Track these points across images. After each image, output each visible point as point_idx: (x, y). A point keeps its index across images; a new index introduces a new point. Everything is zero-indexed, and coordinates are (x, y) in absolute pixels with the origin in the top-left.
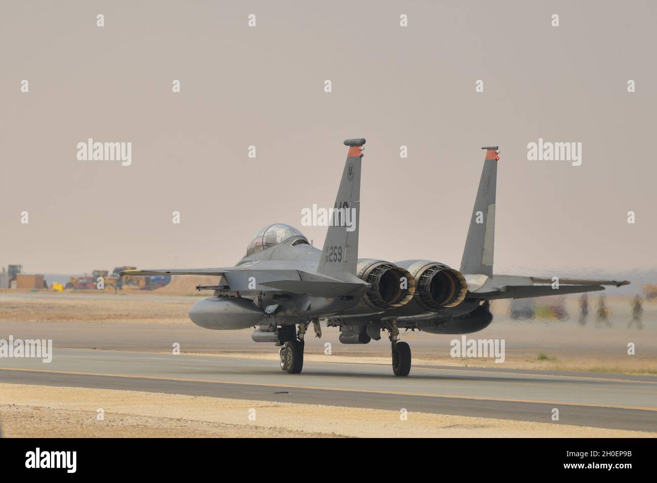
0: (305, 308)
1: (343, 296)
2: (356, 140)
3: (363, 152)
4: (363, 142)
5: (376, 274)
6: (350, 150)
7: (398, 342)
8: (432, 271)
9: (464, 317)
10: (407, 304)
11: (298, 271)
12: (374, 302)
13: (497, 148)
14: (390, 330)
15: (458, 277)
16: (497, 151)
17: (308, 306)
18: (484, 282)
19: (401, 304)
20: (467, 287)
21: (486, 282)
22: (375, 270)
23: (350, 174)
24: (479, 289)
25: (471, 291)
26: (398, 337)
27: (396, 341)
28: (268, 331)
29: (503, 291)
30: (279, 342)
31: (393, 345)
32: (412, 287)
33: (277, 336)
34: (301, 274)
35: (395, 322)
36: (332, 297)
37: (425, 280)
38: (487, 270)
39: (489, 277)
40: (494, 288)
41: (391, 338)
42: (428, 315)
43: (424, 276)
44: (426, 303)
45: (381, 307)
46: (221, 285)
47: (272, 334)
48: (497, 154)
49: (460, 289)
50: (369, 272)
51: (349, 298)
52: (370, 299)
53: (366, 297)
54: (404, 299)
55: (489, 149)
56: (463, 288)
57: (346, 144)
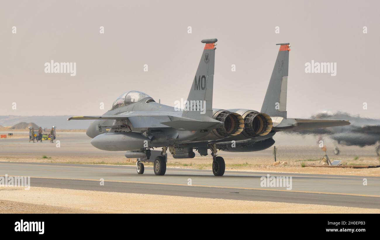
0: (175, 137)
1: (201, 130)
2: (211, 39)
3: (216, 47)
4: (216, 41)
5: (221, 117)
6: (206, 46)
7: (217, 156)
8: (251, 115)
9: (261, 142)
10: (240, 134)
11: (169, 116)
12: (219, 133)
13: (289, 44)
14: (212, 150)
15: (266, 118)
16: (289, 46)
17: (177, 136)
18: (281, 121)
19: (236, 134)
20: (272, 124)
21: (282, 121)
22: (220, 114)
23: (207, 59)
24: (279, 125)
25: (274, 126)
26: (217, 154)
27: (215, 156)
28: (138, 152)
29: (296, 126)
30: (147, 157)
31: (214, 158)
32: (242, 124)
33: (145, 154)
34: (171, 118)
35: (215, 145)
36: (195, 130)
37: (248, 120)
38: (283, 114)
39: (284, 118)
40: (289, 124)
41: (212, 154)
42: (245, 140)
43: (247, 118)
44: (248, 133)
45: (223, 136)
46: (116, 125)
47: (141, 154)
48: (289, 47)
49: (267, 125)
50: (216, 116)
51: (206, 131)
52: (218, 131)
53: (215, 130)
54: (236, 131)
55: (281, 45)
56: (269, 124)
57: (203, 42)
